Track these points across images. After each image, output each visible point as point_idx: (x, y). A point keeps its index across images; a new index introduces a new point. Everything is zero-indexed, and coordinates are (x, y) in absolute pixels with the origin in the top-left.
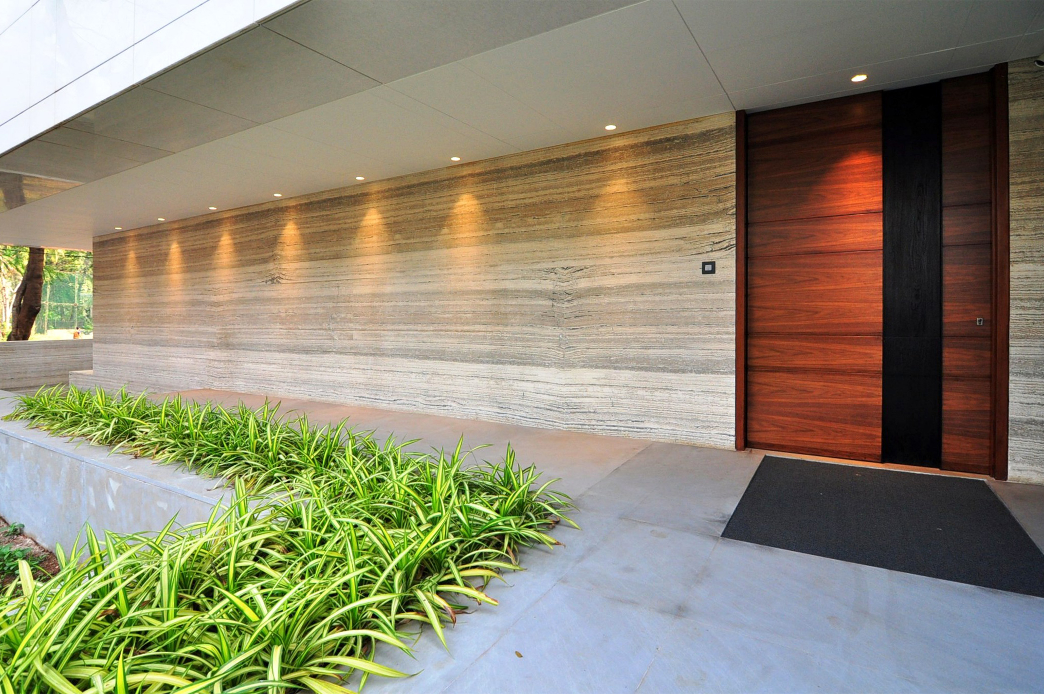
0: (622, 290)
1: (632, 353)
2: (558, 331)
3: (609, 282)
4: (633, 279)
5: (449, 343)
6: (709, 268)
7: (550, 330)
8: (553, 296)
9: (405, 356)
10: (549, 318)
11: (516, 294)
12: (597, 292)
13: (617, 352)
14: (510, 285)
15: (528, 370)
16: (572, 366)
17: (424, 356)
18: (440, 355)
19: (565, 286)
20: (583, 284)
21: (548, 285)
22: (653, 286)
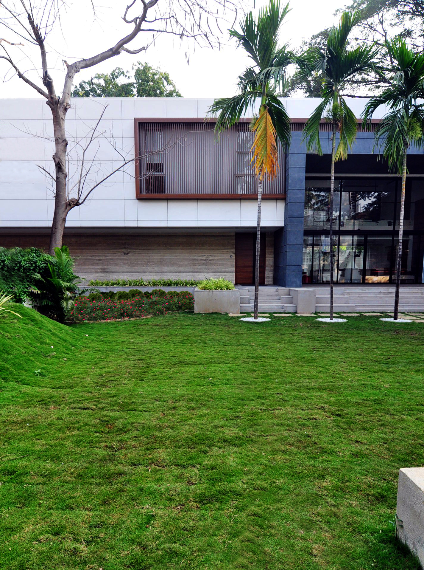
0: (218, 259)
1: (219, 270)
2: (206, 267)
3: (216, 258)
4: (220, 258)
5: (182, 269)
6: (231, 256)
7: (204, 266)
8: (205, 260)
9: (170, 272)
10: (204, 264)
11: (197, 260)
12: (213, 260)
13: (217, 270)
14: (196, 258)
15: (200, 274)
16: (209, 273)
17: (176, 272)
18: (180, 272)
19: (207, 258)
20: (211, 258)
21: (204, 258)
22: (223, 259)
